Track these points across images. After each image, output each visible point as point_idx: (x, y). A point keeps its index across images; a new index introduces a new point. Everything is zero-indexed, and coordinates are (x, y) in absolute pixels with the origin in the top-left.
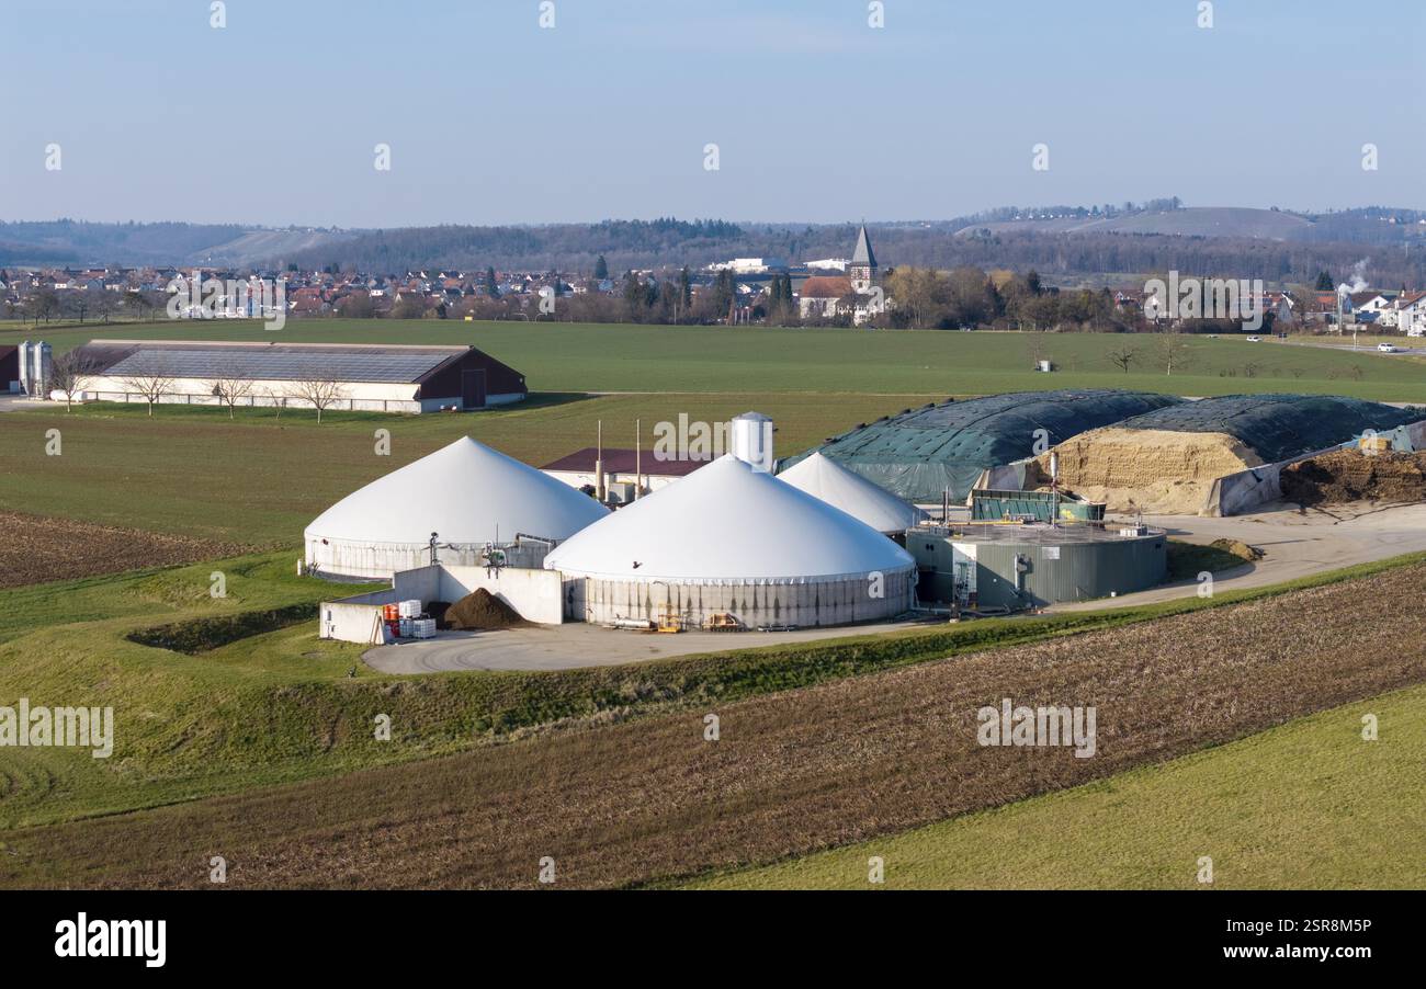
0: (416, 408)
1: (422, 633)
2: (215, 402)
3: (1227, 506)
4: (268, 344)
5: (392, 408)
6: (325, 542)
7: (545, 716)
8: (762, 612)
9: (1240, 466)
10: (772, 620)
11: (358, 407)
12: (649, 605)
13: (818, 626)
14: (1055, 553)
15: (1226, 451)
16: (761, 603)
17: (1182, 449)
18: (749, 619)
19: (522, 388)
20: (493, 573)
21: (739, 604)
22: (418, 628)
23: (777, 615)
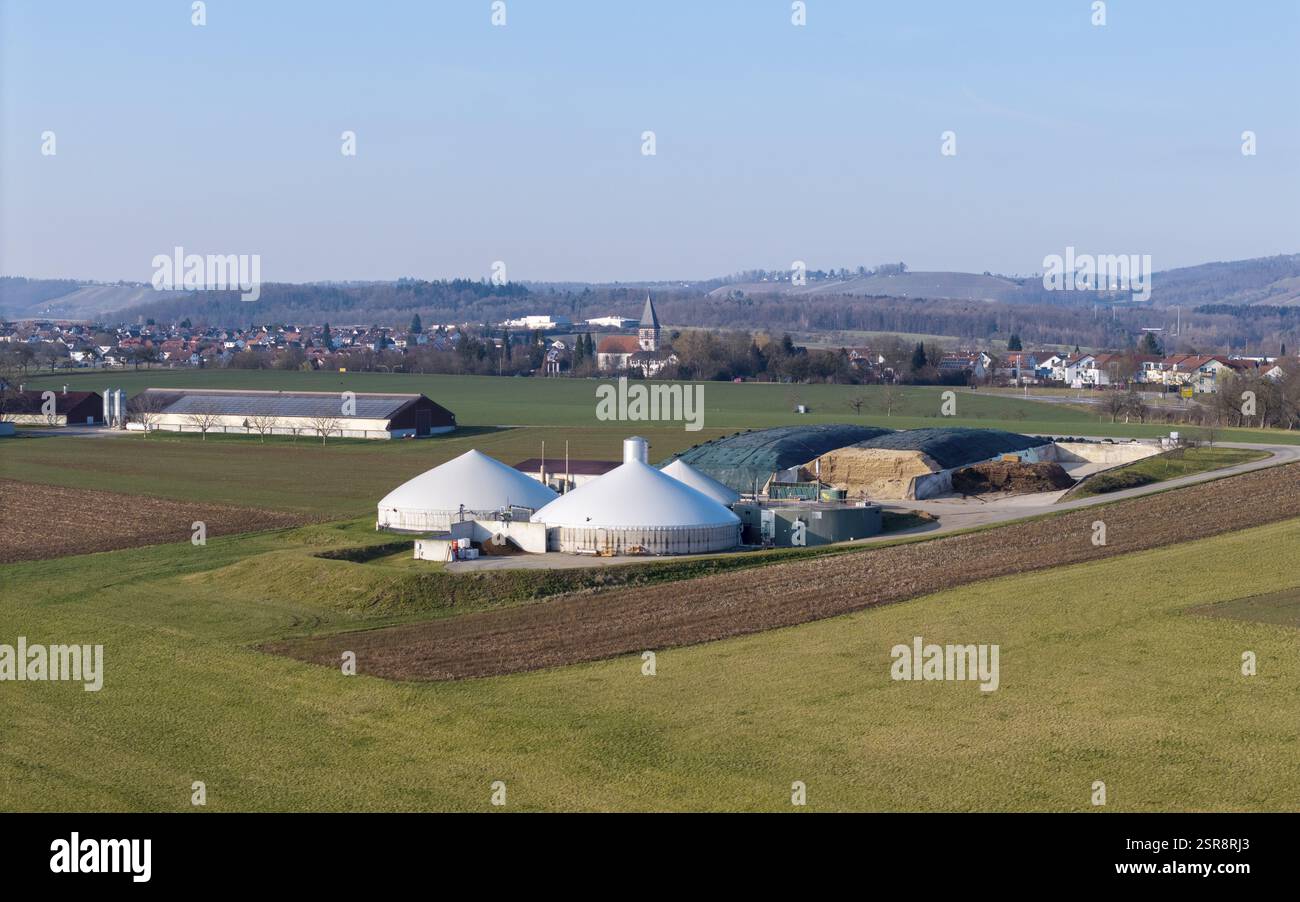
0: (387, 435)
1: (472, 556)
2: (244, 431)
3: (919, 493)
4: (277, 392)
5: (370, 436)
6: (395, 510)
7: (559, 591)
8: (659, 546)
9: (927, 471)
10: (664, 550)
11: (346, 434)
12: (596, 542)
13: (689, 553)
14: (819, 515)
15: (919, 461)
16: (658, 540)
17: (893, 460)
18: (652, 549)
19: (452, 422)
20: (505, 524)
21: (646, 541)
22: (469, 554)
23: (667, 547)
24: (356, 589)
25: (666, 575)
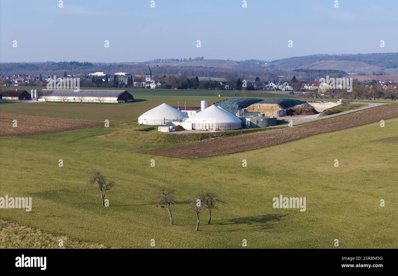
0: (117, 102)
1: (174, 131)
3: (280, 115)
5: (112, 102)
6: (145, 120)
7: (205, 139)
8: (223, 128)
9: (280, 109)
10: (224, 129)
11: (105, 102)
12: (206, 127)
13: (231, 130)
14: (262, 120)
15: (278, 107)
16: (223, 126)
17: (271, 107)
18: (221, 129)
19: (133, 98)
20: (180, 123)
21: (220, 126)
23: (225, 128)
24: (153, 138)
25: (231, 135)
